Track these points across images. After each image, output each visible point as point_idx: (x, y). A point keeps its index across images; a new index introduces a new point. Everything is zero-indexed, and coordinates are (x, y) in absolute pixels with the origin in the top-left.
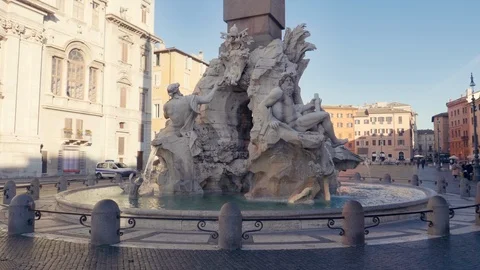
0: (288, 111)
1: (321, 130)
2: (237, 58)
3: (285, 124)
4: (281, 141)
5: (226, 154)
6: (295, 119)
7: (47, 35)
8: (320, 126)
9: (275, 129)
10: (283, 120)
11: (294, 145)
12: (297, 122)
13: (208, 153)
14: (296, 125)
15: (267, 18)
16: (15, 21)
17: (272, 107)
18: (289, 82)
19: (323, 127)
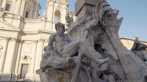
15: (85, 6)
17: (52, 45)
18: (58, 28)
19: (81, 52)
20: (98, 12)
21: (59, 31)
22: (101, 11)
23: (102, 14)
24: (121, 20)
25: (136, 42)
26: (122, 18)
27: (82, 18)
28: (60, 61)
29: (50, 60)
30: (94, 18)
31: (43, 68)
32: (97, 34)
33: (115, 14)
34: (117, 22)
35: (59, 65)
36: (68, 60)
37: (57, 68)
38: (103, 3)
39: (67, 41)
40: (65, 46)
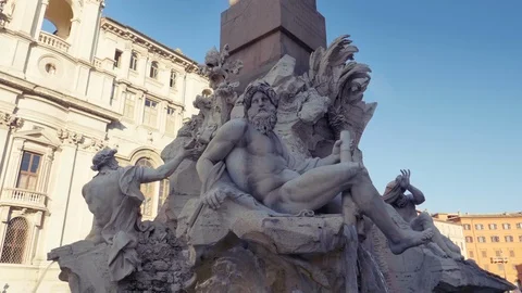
0: (262, 166)
1: (349, 209)
3: (245, 197)
6: (281, 184)
7: (110, 143)
10: (251, 189)
12: (282, 191)
13: (160, 276)
14: (280, 200)
15: (278, 35)
16: (73, 130)
17: (224, 161)
18: (260, 103)
19: (354, 201)
20: (329, 72)
21: (266, 114)
22: (338, 71)
23: (342, 80)
24: (372, 107)
25: (403, 184)
26: (375, 104)
27: (288, 78)
28: (309, 226)
29: (266, 220)
30: (308, 85)
31: (208, 247)
32: (315, 139)
33: (361, 89)
34: (363, 113)
35: (312, 242)
36: (339, 225)
37: (300, 251)
38: (346, 46)
39: (282, 155)
40: (288, 173)
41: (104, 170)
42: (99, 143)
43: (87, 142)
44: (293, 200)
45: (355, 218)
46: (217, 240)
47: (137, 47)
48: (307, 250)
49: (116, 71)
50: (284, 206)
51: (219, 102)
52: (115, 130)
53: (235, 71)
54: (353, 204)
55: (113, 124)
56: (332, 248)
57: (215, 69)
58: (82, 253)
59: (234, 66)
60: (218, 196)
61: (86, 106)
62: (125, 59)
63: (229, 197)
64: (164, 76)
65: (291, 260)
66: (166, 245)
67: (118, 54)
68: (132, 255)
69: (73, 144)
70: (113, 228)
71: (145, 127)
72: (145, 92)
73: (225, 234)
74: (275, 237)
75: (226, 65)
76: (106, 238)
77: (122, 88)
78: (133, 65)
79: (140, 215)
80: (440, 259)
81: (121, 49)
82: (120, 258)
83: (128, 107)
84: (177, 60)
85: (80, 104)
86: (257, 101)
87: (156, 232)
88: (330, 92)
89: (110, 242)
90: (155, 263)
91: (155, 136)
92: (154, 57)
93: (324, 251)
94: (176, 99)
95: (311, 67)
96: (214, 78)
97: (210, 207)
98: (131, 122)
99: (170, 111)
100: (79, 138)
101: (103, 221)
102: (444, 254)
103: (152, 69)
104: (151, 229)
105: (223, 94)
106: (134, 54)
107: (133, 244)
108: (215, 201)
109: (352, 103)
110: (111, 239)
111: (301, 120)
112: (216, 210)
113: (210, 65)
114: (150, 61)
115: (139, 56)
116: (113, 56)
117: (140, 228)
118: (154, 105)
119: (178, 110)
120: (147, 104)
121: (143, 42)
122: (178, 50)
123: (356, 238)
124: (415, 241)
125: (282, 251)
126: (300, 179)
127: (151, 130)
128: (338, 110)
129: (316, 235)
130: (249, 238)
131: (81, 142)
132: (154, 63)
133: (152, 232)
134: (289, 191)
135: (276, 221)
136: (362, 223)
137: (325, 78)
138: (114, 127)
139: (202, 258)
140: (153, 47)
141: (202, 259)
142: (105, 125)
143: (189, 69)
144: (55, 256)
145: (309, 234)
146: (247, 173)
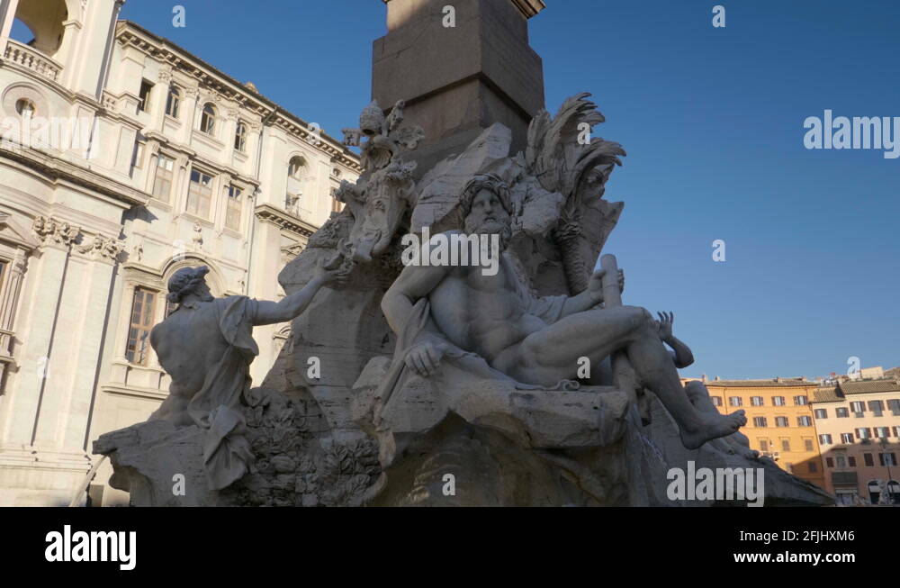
1: (626, 378)
2: (383, 188)
3: (472, 358)
4: (452, 421)
5: (348, 484)
6: (518, 339)
7: (129, 245)
8: (622, 364)
9: (429, 372)
10: (472, 343)
11: (508, 440)
12: (524, 348)
13: (283, 481)
14: (520, 362)
15: (475, 87)
16: (64, 219)
17: (428, 297)
18: (488, 207)
19: (632, 365)
20: (559, 153)
21: (497, 225)
22: (576, 152)
23: (581, 167)
24: (615, 213)
26: (621, 204)
27: (502, 161)
28: (580, 405)
29: (512, 396)
30: (524, 172)
31: (416, 436)
32: (536, 260)
33: (601, 180)
34: (604, 219)
35: (586, 430)
36: (622, 404)
37: (567, 444)
38: (586, 112)
39: (515, 291)
40: (530, 321)
41: (191, 301)
42: (109, 245)
43: (87, 241)
44: (540, 363)
45: (634, 392)
46: (431, 425)
47: (181, 77)
48: (579, 442)
49: (142, 118)
50: (528, 372)
51: (381, 194)
52: (137, 221)
53: (411, 144)
54: (632, 371)
55: (135, 210)
56: (612, 439)
57: (377, 139)
58: (155, 443)
59: (409, 136)
60: (432, 355)
61: (87, 177)
62: (159, 96)
63: (446, 358)
64: (225, 129)
65: (550, 458)
66: (291, 430)
67: (146, 87)
68: (240, 445)
69: (62, 245)
70: (205, 400)
71: (190, 218)
72: (192, 157)
73: (443, 415)
74: (531, 422)
75: (396, 134)
76: (196, 416)
77: (151, 148)
78: (171, 108)
79: (248, 379)
80: (724, 456)
81: (151, 78)
82: (222, 452)
83: (162, 182)
84: (249, 104)
85: (76, 174)
86: (482, 203)
87: (271, 407)
88: (560, 186)
89: (203, 424)
90: (274, 459)
91: (206, 234)
92: (208, 95)
93: (602, 442)
94: (246, 170)
95: (531, 143)
96: (372, 153)
97: (418, 372)
98: (166, 209)
99: (233, 191)
100: (72, 235)
101: (188, 388)
102: (729, 447)
103: (204, 117)
104: (265, 403)
105: (393, 182)
106: (174, 89)
107: (241, 428)
108: (427, 363)
109: (588, 202)
110: (205, 418)
111: (524, 231)
112: (428, 377)
113: (368, 132)
114: (202, 102)
115: (183, 92)
116: (136, 91)
117: (249, 400)
118: (206, 179)
119: (248, 190)
120: (195, 177)
121: (191, 69)
122: (251, 85)
123: (640, 423)
124: (721, 429)
125: (539, 443)
126: (551, 330)
127: (201, 224)
128: (570, 215)
129: (593, 420)
130: (484, 422)
131: (77, 241)
132: (209, 107)
133: (266, 408)
134: (536, 349)
135: (529, 397)
136: (644, 401)
137: (554, 163)
138: (136, 216)
139: (405, 453)
140: (208, 78)
141: (404, 456)
142: (120, 212)
143: (269, 120)
144: (110, 446)
145: (582, 418)
146: (468, 318)
